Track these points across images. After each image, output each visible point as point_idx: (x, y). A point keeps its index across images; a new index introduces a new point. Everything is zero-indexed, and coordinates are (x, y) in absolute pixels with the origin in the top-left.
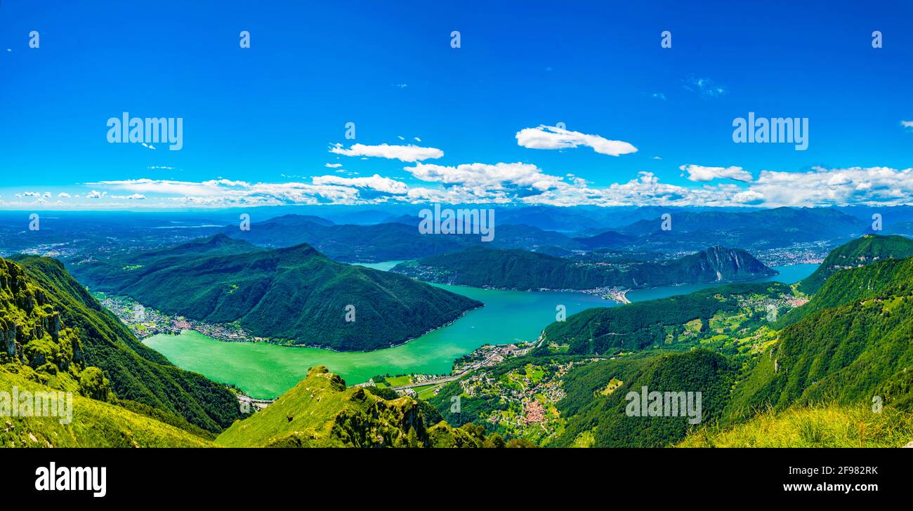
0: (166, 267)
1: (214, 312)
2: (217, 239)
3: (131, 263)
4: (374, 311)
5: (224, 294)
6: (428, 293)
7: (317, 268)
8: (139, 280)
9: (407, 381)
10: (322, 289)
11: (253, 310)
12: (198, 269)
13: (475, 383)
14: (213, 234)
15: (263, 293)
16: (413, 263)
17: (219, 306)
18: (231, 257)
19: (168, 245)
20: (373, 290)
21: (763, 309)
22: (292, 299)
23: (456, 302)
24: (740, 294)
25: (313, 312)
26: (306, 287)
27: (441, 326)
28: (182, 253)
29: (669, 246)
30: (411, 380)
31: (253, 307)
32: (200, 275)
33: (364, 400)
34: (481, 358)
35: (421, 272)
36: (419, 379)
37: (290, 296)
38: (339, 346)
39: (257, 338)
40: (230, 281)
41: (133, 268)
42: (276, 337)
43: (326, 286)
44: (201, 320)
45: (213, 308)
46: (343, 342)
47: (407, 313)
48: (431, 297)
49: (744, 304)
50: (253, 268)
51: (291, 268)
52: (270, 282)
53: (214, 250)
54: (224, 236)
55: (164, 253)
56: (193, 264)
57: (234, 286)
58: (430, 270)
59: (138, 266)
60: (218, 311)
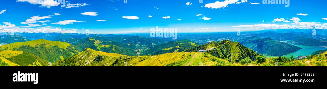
2: (254, 37)
5: (254, 47)
6: (291, 46)
7: (271, 42)
18: (256, 40)
19: (245, 38)
20: (281, 46)
22: (267, 47)
23: (297, 48)
25: (270, 50)
26: (269, 45)
27: (293, 52)
28: (247, 39)
31: (260, 49)
32: (250, 43)
35: (292, 42)
43: (272, 45)
47: (287, 50)
48: (292, 47)
50: (260, 42)
51: (267, 42)
55: (244, 39)
57: (256, 45)
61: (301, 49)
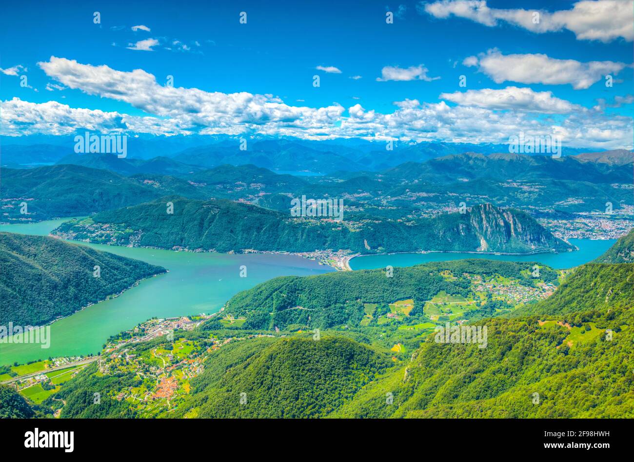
9: (41, 367)
16: (85, 221)
21: (503, 298)
23: (128, 268)
24: (478, 273)
29: (435, 199)
30: (46, 366)
34: (142, 333)
35: (94, 232)
36: (57, 363)
49: (480, 288)
58: (107, 229)
61: (160, 271)
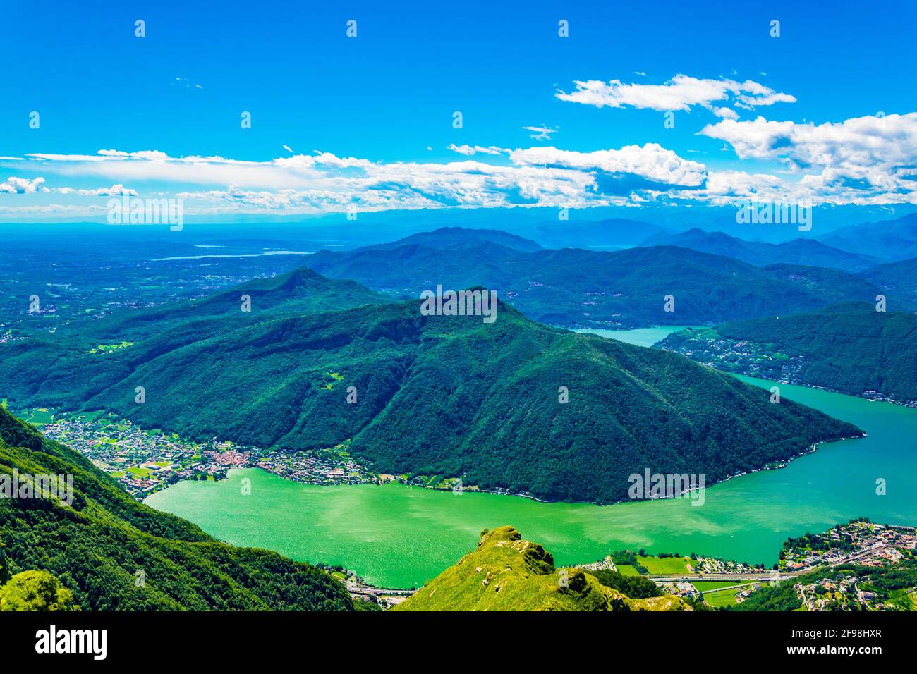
0: (189, 342)
1: (296, 428)
2: (297, 281)
3: (107, 337)
4: (620, 427)
5: (314, 393)
6: (735, 396)
8: (129, 373)
9: (681, 567)
10: (512, 380)
11: (375, 421)
12: (258, 343)
13: (829, 594)
14: (287, 270)
15: (395, 389)
16: (705, 333)
17: (303, 416)
18: (325, 316)
19: (190, 295)
20: (617, 383)
22: (453, 398)
26: (480, 376)
27: (760, 467)
28: (223, 312)
30: (689, 567)
31: (373, 416)
32: (262, 355)
33: (585, 594)
34: (847, 545)
35: (721, 353)
36: (707, 567)
37: (450, 392)
38: (546, 490)
39: (384, 477)
40: (327, 366)
41: (113, 348)
42: (422, 473)
43: (520, 374)
44: (270, 445)
45: (294, 422)
46: (555, 484)
47: (688, 436)
48: (741, 406)
50: (375, 336)
51: (451, 337)
52: (408, 365)
53: (292, 303)
54: (311, 274)
55: (182, 312)
56: (246, 336)
57: (335, 376)
58: (742, 349)
59: (125, 344)
60: (303, 426)
61: (851, 432)
